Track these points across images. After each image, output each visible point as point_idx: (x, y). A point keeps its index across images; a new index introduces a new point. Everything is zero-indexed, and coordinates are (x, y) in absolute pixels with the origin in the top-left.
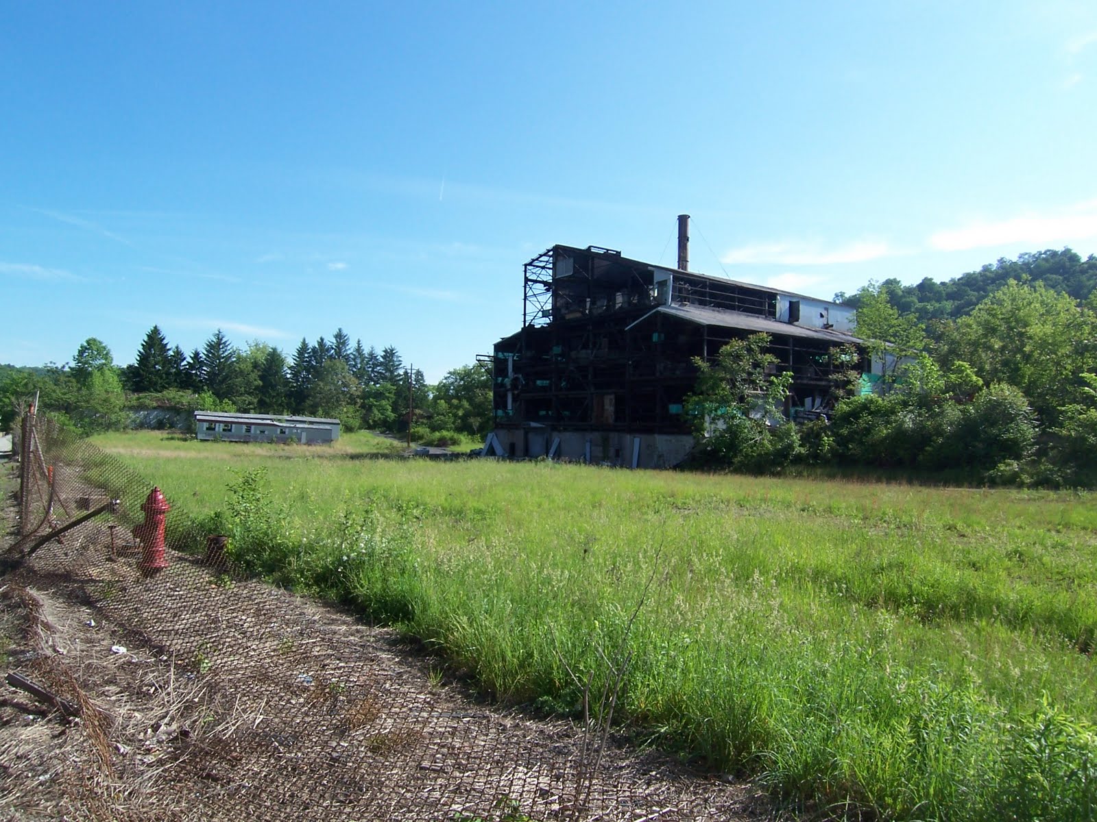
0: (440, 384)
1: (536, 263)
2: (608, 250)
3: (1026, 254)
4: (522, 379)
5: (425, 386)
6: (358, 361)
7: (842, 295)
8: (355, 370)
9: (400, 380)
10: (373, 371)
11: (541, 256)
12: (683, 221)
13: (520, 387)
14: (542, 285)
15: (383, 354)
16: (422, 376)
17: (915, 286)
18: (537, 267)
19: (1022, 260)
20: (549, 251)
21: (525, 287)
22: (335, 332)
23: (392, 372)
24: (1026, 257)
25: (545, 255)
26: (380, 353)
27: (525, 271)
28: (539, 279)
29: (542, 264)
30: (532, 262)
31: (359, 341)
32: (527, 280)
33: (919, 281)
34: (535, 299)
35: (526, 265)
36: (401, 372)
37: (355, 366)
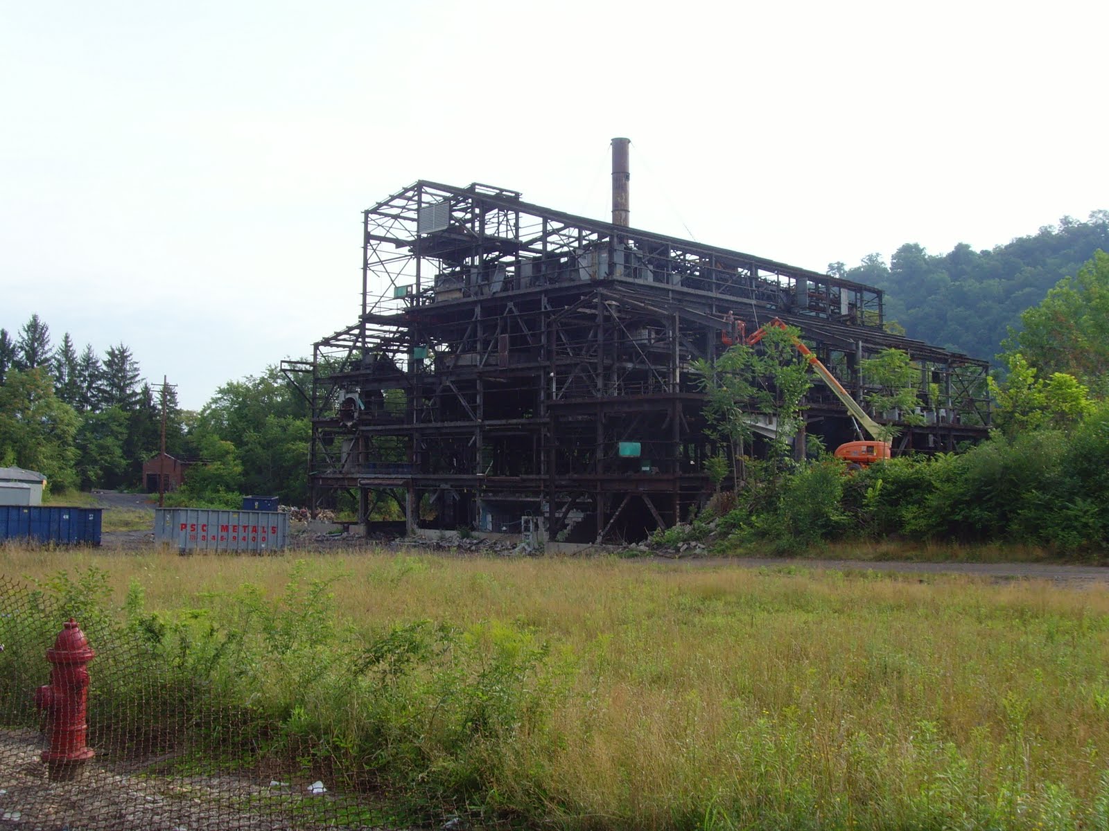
0: (204, 410)
1: (384, 210)
2: (502, 190)
3: (1100, 211)
4: (359, 402)
5: (179, 412)
6: (66, 370)
7: (840, 266)
8: (59, 386)
9: (136, 403)
10: (89, 387)
11: (393, 198)
12: (620, 148)
13: (356, 415)
14: (393, 245)
15: (107, 358)
16: (173, 394)
17: (944, 256)
18: (386, 215)
19: (1094, 220)
20: (406, 190)
21: (365, 248)
22: (27, 320)
23: (122, 389)
24: (1101, 215)
25: (401, 196)
26: (101, 356)
27: (366, 223)
28: (389, 235)
29: (395, 211)
30: (377, 208)
31: (67, 337)
32: (368, 237)
33: (951, 249)
34: (380, 267)
35: (367, 213)
36: (138, 388)
37: (59, 379)
